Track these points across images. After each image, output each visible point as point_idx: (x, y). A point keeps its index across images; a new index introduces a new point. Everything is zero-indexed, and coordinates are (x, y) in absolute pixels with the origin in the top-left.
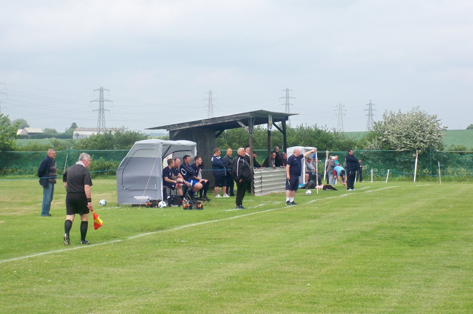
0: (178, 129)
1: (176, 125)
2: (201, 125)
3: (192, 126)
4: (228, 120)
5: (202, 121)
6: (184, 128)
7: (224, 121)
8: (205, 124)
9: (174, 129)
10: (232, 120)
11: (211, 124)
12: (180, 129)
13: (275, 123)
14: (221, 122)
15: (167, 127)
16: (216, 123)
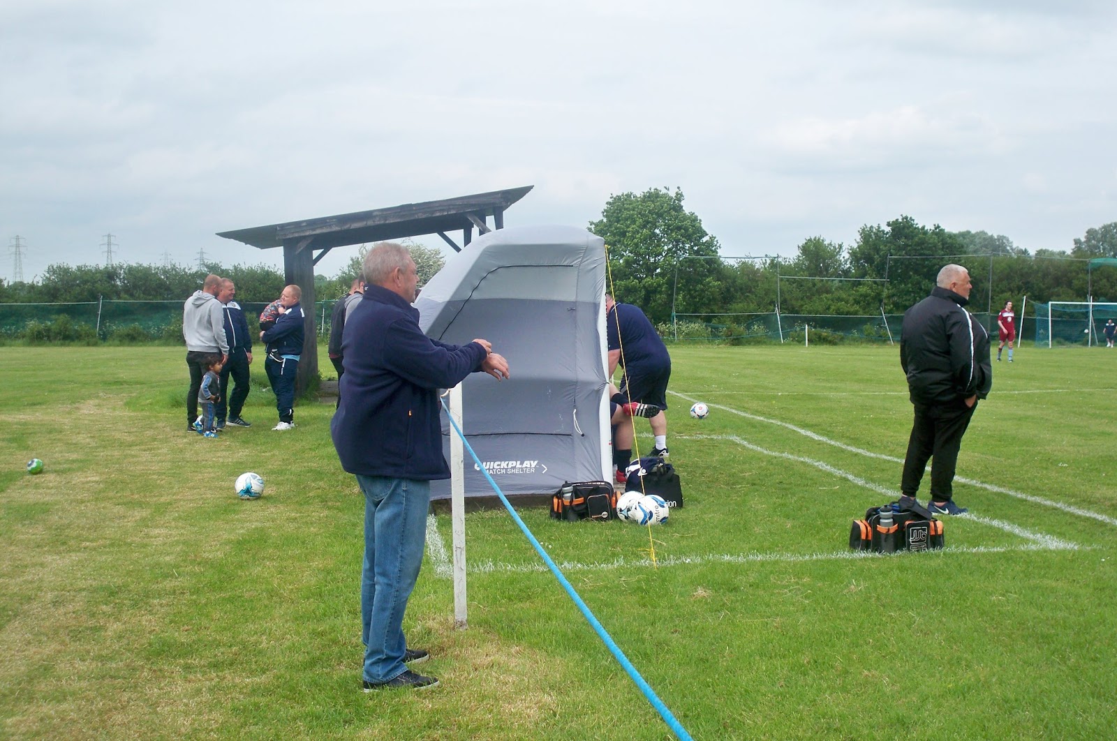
0: (307, 233)
1: (304, 224)
2: (370, 223)
3: (346, 227)
4: (443, 210)
5: (375, 214)
6: (325, 230)
7: (433, 214)
8: (382, 222)
9: (296, 235)
10: (453, 212)
11: (399, 220)
12: (315, 235)
13: (444, 233)
14: (424, 216)
15: (278, 228)
16: (412, 218)
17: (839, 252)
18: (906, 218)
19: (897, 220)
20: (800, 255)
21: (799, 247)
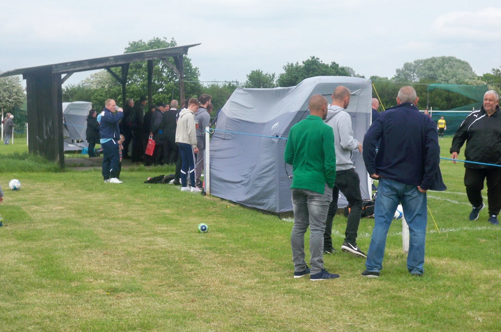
12: (75, 70)
17: (273, 79)
18: (314, 57)
19: (308, 60)
20: (248, 80)
21: (247, 75)
